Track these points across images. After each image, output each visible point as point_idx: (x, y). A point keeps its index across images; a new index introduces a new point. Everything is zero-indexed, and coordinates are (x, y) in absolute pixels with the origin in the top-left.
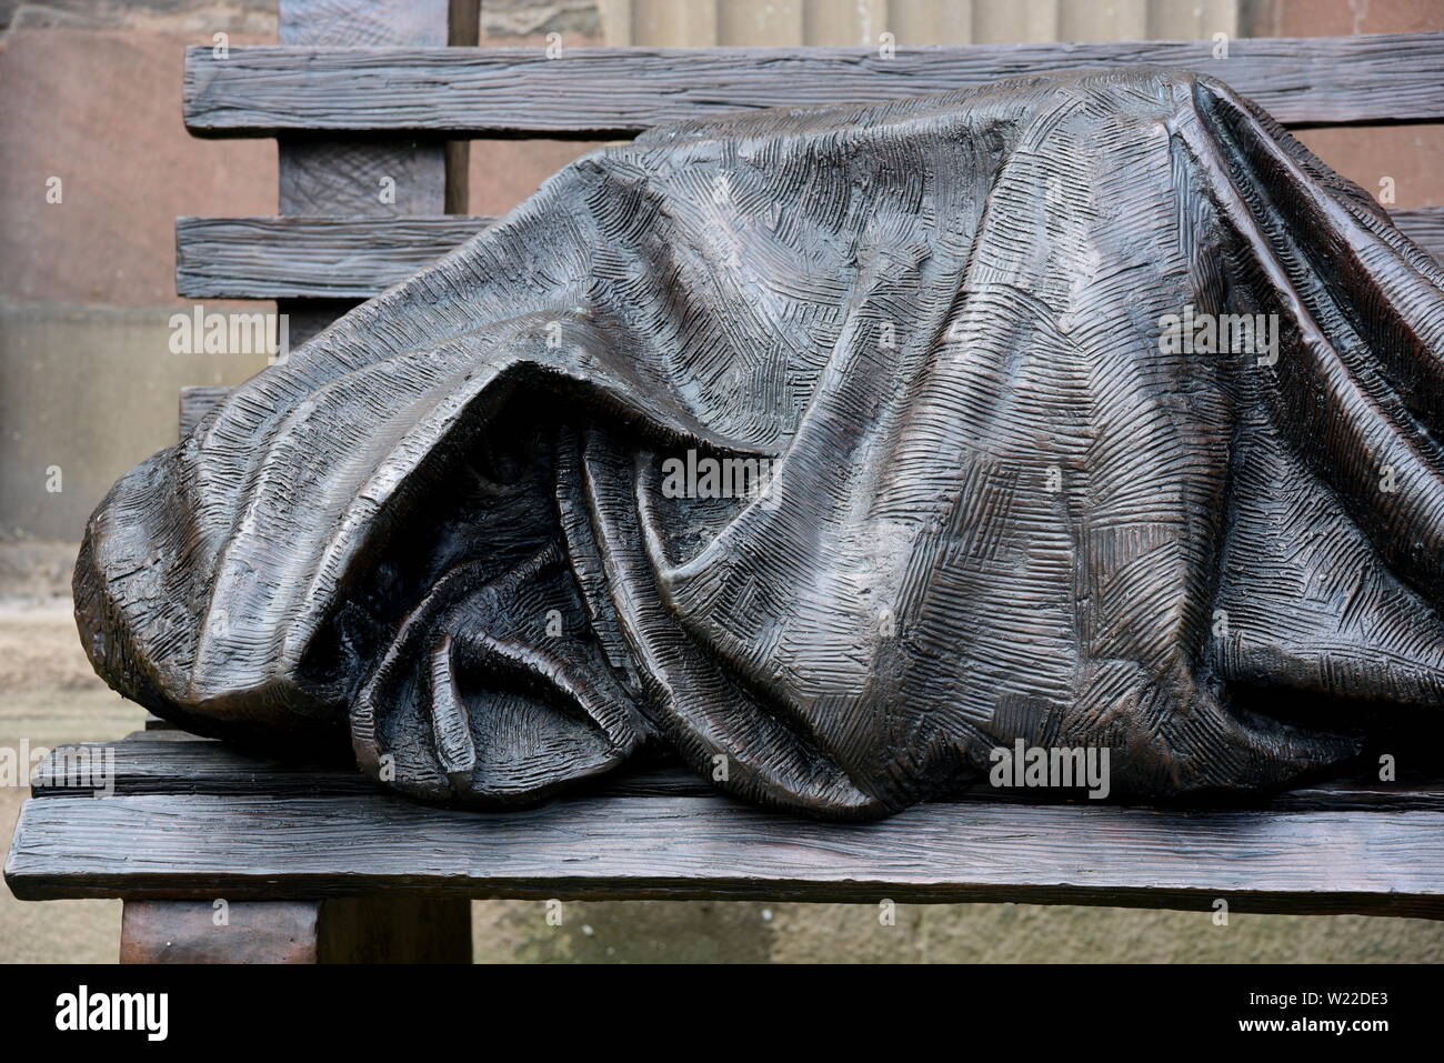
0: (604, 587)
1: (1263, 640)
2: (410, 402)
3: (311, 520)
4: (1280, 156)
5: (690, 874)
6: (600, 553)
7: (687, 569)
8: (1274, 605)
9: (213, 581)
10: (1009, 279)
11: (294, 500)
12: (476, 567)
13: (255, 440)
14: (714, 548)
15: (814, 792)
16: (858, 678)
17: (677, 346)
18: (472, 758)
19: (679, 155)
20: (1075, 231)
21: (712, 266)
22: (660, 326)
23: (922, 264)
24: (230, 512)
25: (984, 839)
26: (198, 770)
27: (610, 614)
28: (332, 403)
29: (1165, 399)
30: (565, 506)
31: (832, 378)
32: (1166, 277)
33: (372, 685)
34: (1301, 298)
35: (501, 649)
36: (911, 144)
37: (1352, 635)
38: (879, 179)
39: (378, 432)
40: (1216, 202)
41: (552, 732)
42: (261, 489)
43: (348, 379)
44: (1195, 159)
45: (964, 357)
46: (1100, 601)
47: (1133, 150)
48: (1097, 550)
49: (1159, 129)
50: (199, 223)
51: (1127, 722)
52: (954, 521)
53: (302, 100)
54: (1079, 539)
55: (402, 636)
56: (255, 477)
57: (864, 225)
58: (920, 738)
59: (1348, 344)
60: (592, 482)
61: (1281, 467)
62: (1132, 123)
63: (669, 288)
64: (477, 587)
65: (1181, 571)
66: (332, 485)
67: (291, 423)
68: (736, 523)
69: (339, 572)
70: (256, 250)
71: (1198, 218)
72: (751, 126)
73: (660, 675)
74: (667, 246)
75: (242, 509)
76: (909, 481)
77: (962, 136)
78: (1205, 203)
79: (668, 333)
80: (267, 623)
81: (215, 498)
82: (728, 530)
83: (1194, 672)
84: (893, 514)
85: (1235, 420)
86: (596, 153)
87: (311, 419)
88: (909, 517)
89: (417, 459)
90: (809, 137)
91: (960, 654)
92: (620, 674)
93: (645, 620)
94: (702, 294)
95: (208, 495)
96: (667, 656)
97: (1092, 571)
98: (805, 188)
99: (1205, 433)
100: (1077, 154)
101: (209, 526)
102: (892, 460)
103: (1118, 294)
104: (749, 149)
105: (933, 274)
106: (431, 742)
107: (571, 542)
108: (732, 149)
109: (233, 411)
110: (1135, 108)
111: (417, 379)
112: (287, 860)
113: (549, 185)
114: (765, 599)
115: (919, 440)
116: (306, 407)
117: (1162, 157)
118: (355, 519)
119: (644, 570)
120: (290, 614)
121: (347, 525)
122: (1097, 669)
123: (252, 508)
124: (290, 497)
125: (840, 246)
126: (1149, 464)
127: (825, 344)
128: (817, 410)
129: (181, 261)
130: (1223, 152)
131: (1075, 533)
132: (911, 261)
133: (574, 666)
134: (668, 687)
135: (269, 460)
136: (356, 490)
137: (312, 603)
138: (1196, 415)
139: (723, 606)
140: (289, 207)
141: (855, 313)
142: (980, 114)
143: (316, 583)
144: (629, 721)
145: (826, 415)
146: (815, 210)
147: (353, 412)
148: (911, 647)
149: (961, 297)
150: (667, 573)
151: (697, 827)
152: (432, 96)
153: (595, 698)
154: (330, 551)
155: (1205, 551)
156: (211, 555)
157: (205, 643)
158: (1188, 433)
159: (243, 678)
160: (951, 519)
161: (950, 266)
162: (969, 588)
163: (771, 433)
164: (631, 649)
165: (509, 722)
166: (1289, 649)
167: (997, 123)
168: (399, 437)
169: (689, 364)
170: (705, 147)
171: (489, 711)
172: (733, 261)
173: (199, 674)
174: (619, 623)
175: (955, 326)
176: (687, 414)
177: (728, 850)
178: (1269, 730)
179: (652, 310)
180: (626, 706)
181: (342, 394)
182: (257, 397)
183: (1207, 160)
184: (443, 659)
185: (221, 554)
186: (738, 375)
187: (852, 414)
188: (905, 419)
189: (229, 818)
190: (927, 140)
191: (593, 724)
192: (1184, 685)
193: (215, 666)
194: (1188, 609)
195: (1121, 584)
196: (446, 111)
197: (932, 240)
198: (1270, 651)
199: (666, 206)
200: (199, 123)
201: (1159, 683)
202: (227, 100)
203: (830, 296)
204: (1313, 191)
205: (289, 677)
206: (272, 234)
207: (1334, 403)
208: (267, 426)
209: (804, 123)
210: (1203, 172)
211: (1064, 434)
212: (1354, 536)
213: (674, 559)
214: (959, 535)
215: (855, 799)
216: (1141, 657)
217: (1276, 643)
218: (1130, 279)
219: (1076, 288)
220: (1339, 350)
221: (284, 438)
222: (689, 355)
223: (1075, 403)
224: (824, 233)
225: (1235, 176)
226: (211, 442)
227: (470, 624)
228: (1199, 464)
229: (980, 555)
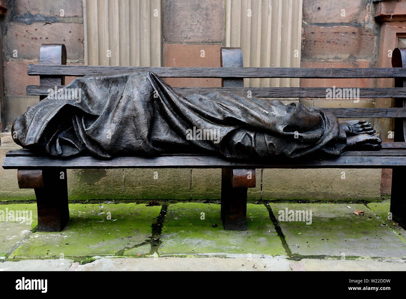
0: (78, 132)
1: (157, 137)
2: (53, 109)
3: (40, 123)
4: (159, 81)
5: (89, 166)
6: (78, 127)
7: (88, 129)
8: (158, 133)
9: (28, 130)
10: (127, 95)
11: (38, 121)
12: (62, 129)
13: (33, 113)
14: (91, 127)
15: (104, 156)
16: (109, 143)
17: (88, 102)
18: (61, 152)
19: (88, 79)
20: (135, 89)
21: (92, 92)
22: (86, 99)
23: (118, 92)
24: (30, 122)
25: (125, 161)
26: (27, 154)
27: (79, 135)
28: (43, 109)
29: (146, 109)
30: (73, 121)
31: (106, 106)
32: (146, 95)
33: (48, 143)
34: (161, 98)
35: (65, 139)
36: (116, 78)
37: (167, 136)
38: (113, 82)
39: (49, 112)
40: (152, 86)
41: (72, 149)
42: (34, 119)
43: (45, 106)
44: (149, 81)
45: (122, 104)
46: (138, 133)
47: (142, 80)
48: (138, 127)
49: (145, 77)
50: (29, 86)
51: (141, 147)
52: (121, 123)
53: (42, 71)
54: (136, 126)
55: (52, 137)
56: (33, 118)
57: (111, 88)
58: (117, 149)
59: (167, 103)
60: (77, 118)
61: (159, 117)
62: (142, 76)
63: (87, 95)
64: (62, 131)
65: (147, 129)
66: (43, 119)
67: (38, 111)
68: (94, 124)
69: (43, 130)
70: (37, 89)
71: (150, 88)
72: (98, 75)
73: (85, 142)
74: (87, 90)
75: (31, 122)
76: (116, 119)
77: (122, 77)
78: (150, 86)
79: (87, 100)
80: (34, 136)
81: (28, 120)
82: (93, 124)
83: (149, 141)
84: (113, 123)
85: (154, 112)
86: (78, 78)
87: (41, 111)
88: (115, 123)
89: (54, 116)
90: (104, 77)
91: (122, 139)
92: (80, 142)
93: (83, 135)
94: (91, 96)
95: (27, 120)
96: (86, 140)
97: (137, 129)
98: (104, 83)
99: (150, 113)
100: (136, 80)
101: (27, 124)
102: (113, 116)
103: (140, 97)
104: (97, 78)
105: (119, 94)
106: (56, 150)
107: (74, 126)
108: (95, 78)
109: (31, 110)
110: (142, 75)
111: (54, 106)
112: (38, 164)
113: (72, 82)
114: (98, 133)
115: (117, 114)
116: (40, 109)
117: (146, 81)
118: (45, 123)
119: (83, 129)
120: (37, 135)
121: (44, 124)
122: (138, 141)
123: (33, 122)
124: (38, 120)
125: (108, 90)
126: (144, 117)
127: (106, 102)
128: (104, 110)
129: (27, 91)
130: (153, 80)
131: (135, 125)
132: (116, 92)
133: (74, 141)
134: (86, 143)
135: (35, 116)
136: (46, 120)
137: (40, 133)
138: (150, 111)
139: (92, 134)
140: (41, 84)
141: (109, 98)
142: (124, 75)
143: (41, 131)
144: (81, 148)
145: (106, 111)
146: (105, 86)
147: (46, 110)
148: (115, 138)
149: (122, 97)
150: (85, 130)
151: (89, 160)
152: (59, 71)
153: (77, 145)
154: (42, 127)
155: (150, 127)
156: (28, 128)
157: (27, 138)
158: (148, 113)
159: (31, 142)
160: (120, 123)
161: (121, 93)
162: (123, 131)
163: (99, 112)
164: (81, 139)
165: (66, 147)
166: (160, 138)
167: (126, 76)
168: (51, 113)
169: (89, 104)
170: (92, 78)
171: (64, 147)
172: (95, 92)
173: (26, 142)
174: (80, 135)
175: (121, 100)
176: (89, 110)
177: (93, 163)
178: (158, 148)
179: (85, 97)
180: (81, 146)
181: (45, 108)
182: (34, 108)
183: (151, 81)
184: (58, 140)
185: (29, 127)
186: (95, 106)
187: (109, 111)
188: (115, 111)
189: (31, 159)
190: (118, 78)
191: (77, 148)
192: (148, 143)
193: (28, 141)
194: (148, 134)
195: (140, 131)
196: (61, 72)
197: (119, 90)
198: (158, 138)
199: (87, 85)
200: (29, 74)
201: (145, 142)
202: (33, 71)
203: (107, 96)
204: (163, 85)
205: (37, 142)
206: (39, 87)
207: (165, 110)
208: (35, 112)
209: (104, 75)
210: (150, 83)
211: (134, 113)
212: (167, 125)
213: (86, 128)
214: (121, 125)
215: (109, 156)
216: (143, 139)
217: (158, 137)
218: (142, 95)
219: (135, 96)
220: (166, 104)
221: (37, 113)
222: (90, 103)
223: (135, 109)
224: (106, 89)
225: (154, 83)
226: (28, 113)
227: (61, 136)
228: (149, 117)
229: (124, 127)
